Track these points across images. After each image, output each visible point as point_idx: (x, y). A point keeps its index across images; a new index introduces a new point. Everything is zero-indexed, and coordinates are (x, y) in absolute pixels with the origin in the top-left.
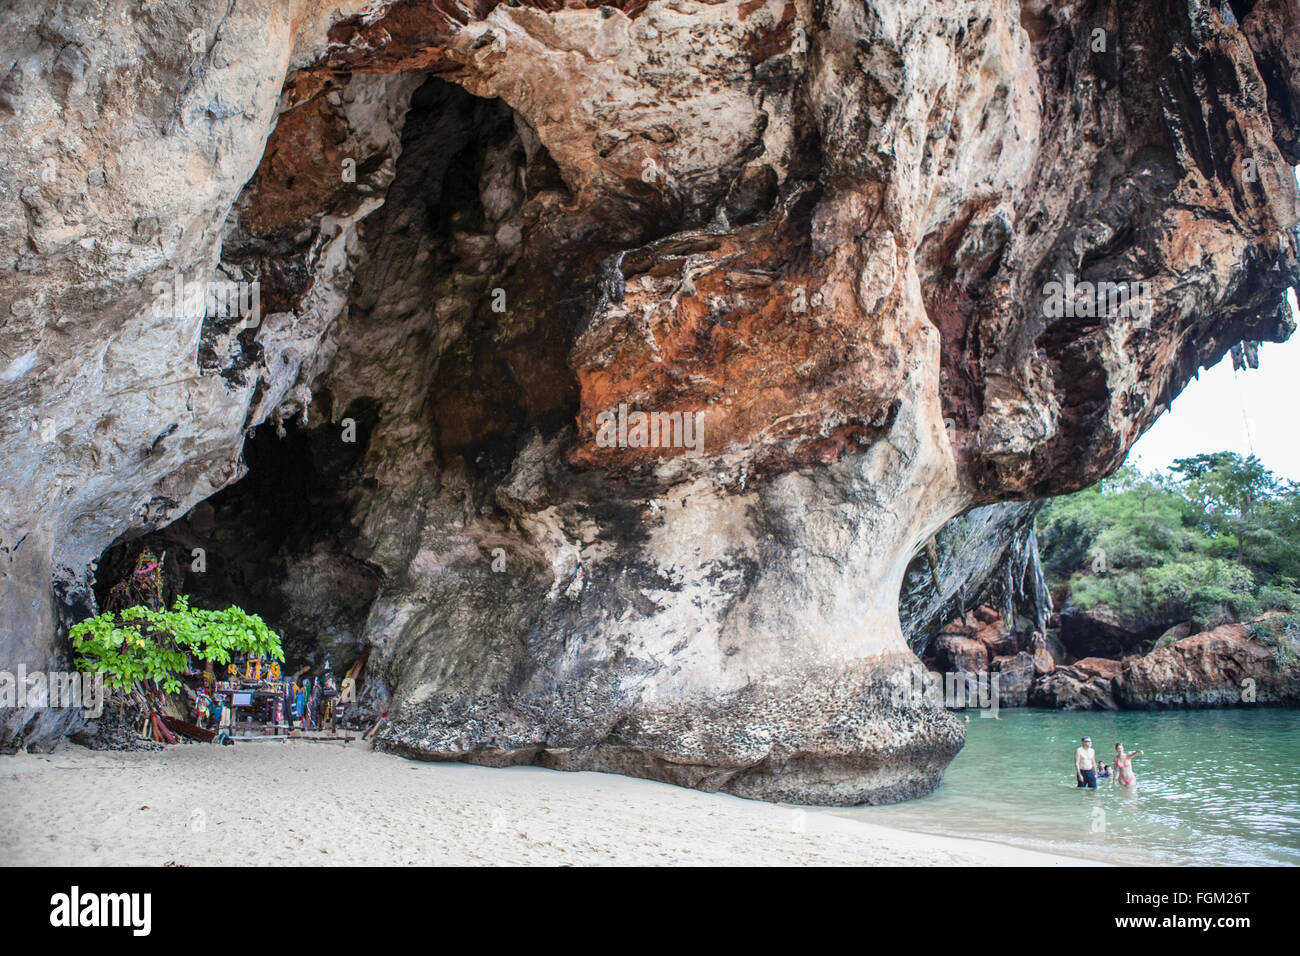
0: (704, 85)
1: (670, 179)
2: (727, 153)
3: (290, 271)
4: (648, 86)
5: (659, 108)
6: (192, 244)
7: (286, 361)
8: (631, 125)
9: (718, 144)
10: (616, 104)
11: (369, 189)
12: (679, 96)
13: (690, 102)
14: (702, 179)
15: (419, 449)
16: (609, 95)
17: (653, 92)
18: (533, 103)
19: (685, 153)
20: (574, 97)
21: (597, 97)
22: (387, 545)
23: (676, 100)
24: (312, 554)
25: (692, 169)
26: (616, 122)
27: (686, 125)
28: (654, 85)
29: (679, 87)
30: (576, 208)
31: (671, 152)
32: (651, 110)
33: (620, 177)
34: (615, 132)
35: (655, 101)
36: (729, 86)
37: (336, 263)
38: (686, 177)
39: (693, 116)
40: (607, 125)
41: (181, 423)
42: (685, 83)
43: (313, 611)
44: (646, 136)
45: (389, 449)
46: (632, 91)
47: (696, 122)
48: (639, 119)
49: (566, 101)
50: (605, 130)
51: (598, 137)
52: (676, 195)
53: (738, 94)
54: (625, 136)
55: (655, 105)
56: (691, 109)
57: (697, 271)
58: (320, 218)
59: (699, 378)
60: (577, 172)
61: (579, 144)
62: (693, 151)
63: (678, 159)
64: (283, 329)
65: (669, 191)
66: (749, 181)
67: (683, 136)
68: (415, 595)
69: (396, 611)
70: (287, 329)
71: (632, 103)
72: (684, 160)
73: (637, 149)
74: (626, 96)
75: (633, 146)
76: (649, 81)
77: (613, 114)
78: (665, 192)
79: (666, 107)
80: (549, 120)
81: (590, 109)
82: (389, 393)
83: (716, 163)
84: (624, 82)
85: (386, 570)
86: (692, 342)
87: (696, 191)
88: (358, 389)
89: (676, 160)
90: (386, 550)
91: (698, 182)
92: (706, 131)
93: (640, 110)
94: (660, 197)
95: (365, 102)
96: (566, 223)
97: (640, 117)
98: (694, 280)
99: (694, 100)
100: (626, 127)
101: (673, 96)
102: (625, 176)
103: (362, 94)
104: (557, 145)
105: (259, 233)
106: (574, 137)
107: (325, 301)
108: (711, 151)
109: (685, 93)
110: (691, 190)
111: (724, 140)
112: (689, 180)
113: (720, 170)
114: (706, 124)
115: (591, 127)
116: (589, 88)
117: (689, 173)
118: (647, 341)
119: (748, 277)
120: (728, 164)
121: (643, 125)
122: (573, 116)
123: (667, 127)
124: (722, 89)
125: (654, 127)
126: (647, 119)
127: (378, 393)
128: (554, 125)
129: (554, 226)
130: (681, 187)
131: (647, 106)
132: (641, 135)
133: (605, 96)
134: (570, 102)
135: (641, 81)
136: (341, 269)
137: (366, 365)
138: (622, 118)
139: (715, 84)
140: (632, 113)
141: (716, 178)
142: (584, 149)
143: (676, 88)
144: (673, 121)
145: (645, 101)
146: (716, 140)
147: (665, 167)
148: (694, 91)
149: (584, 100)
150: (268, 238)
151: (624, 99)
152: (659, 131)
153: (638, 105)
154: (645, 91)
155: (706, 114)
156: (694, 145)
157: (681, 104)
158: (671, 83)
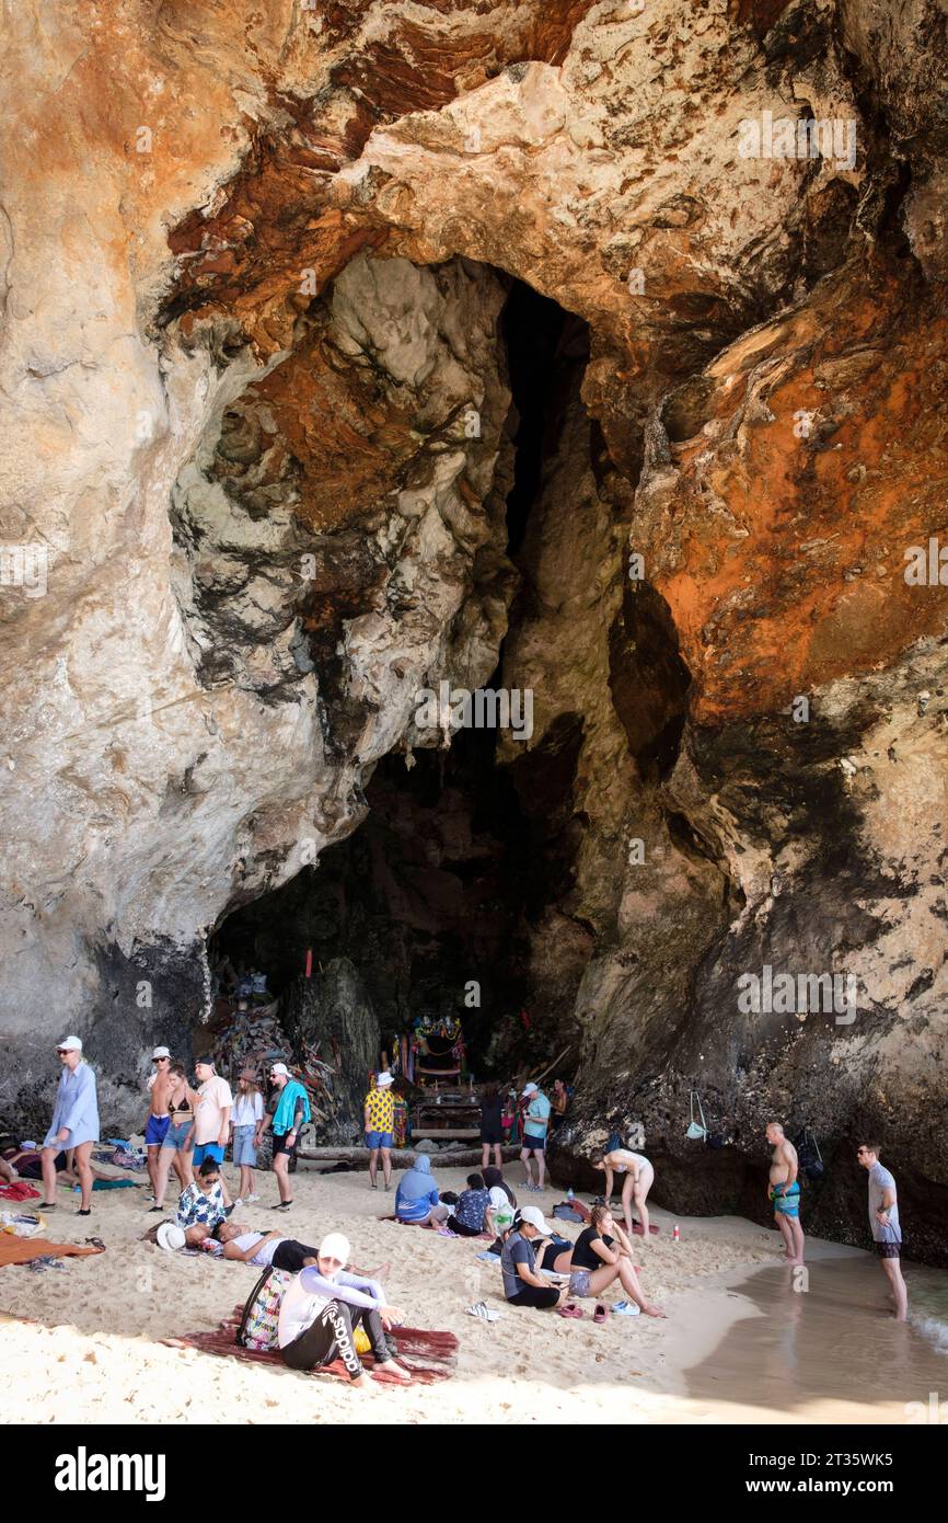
0: (704, 108)
1: (725, 272)
2: (783, 194)
3: (350, 562)
4: (628, 150)
5: (657, 174)
6: (94, 531)
7: (400, 675)
8: (632, 218)
9: (762, 188)
10: (598, 195)
11: (444, 445)
12: (675, 143)
13: (694, 144)
14: (767, 252)
15: (621, 763)
16: (581, 188)
17: (635, 157)
18: (498, 244)
19: (725, 222)
20: (538, 212)
21: (567, 199)
22: (596, 892)
23: (674, 151)
24: (548, 921)
25: (745, 243)
26: (614, 223)
27: (704, 181)
28: (636, 145)
29: (669, 129)
30: (636, 370)
31: (705, 231)
32: (648, 181)
33: (661, 300)
34: (620, 238)
35: (646, 166)
36: (738, 90)
37: (441, 547)
38: (746, 260)
39: (708, 161)
40: (606, 233)
41: (211, 751)
42: (674, 120)
43: (560, 991)
44: (660, 224)
45: (596, 772)
46: (610, 167)
47: (714, 169)
48: (639, 203)
49: (534, 223)
50: (608, 240)
51: (603, 256)
52: (744, 292)
53: (754, 96)
54: (636, 237)
55: (649, 172)
56: (699, 153)
57: (762, 383)
58: (396, 496)
59: (815, 546)
60: (605, 316)
61: (586, 276)
62: (734, 215)
63: (721, 238)
64: (382, 637)
65: (732, 291)
66: (823, 220)
67: (709, 199)
68: (622, 953)
69: (602, 976)
70: (388, 636)
71: (618, 183)
72: (729, 235)
73: (658, 248)
74: (606, 178)
75: (650, 246)
76: (626, 142)
77: (603, 211)
78: (729, 295)
79: (664, 168)
80: (530, 258)
81: (571, 221)
82: (589, 702)
83: (776, 218)
84: (592, 160)
85: (595, 925)
86: (792, 491)
87: (767, 274)
88: (558, 705)
89: (717, 239)
90: (595, 898)
91: (765, 260)
92: (735, 175)
93: (634, 190)
94: (724, 304)
95: (402, 342)
96: (634, 396)
97: (640, 200)
98: (762, 398)
99: (698, 138)
100: (629, 223)
101: (668, 147)
102: (667, 295)
103: (394, 332)
104: (560, 290)
105: (324, 532)
106: (573, 271)
107: (435, 596)
108: (759, 202)
109: (681, 134)
110: (760, 276)
111: (766, 178)
112: (752, 261)
113: (785, 226)
114: (730, 165)
115: (588, 246)
116: (552, 190)
117: (746, 251)
118: (711, 509)
119: (844, 362)
120: (792, 211)
121: (647, 209)
122: (555, 239)
123: (683, 197)
124: (730, 100)
125: (663, 206)
126: (649, 199)
127: (579, 706)
128: (541, 263)
129: (622, 407)
130: (745, 278)
131: (640, 179)
132: (655, 225)
133: (578, 191)
134: (539, 221)
135: (616, 148)
136: (448, 553)
137: (562, 675)
138: (617, 213)
139: (718, 99)
140: (625, 199)
141: (785, 241)
142: (596, 280)
143: (665, 134)
144: (685, 184)
145: (634, 174)
146: (755, 182)
147: (710, 257)
148: (693, 125)
149: (554, 209)
150: (335, 533)
151: (604, 183)
152: (674, 209)
153: (626, 184)
154: (625, 161)
155: (723, 152)
156: (731, 206)
157: (683, 153)
158: (655, 130)
